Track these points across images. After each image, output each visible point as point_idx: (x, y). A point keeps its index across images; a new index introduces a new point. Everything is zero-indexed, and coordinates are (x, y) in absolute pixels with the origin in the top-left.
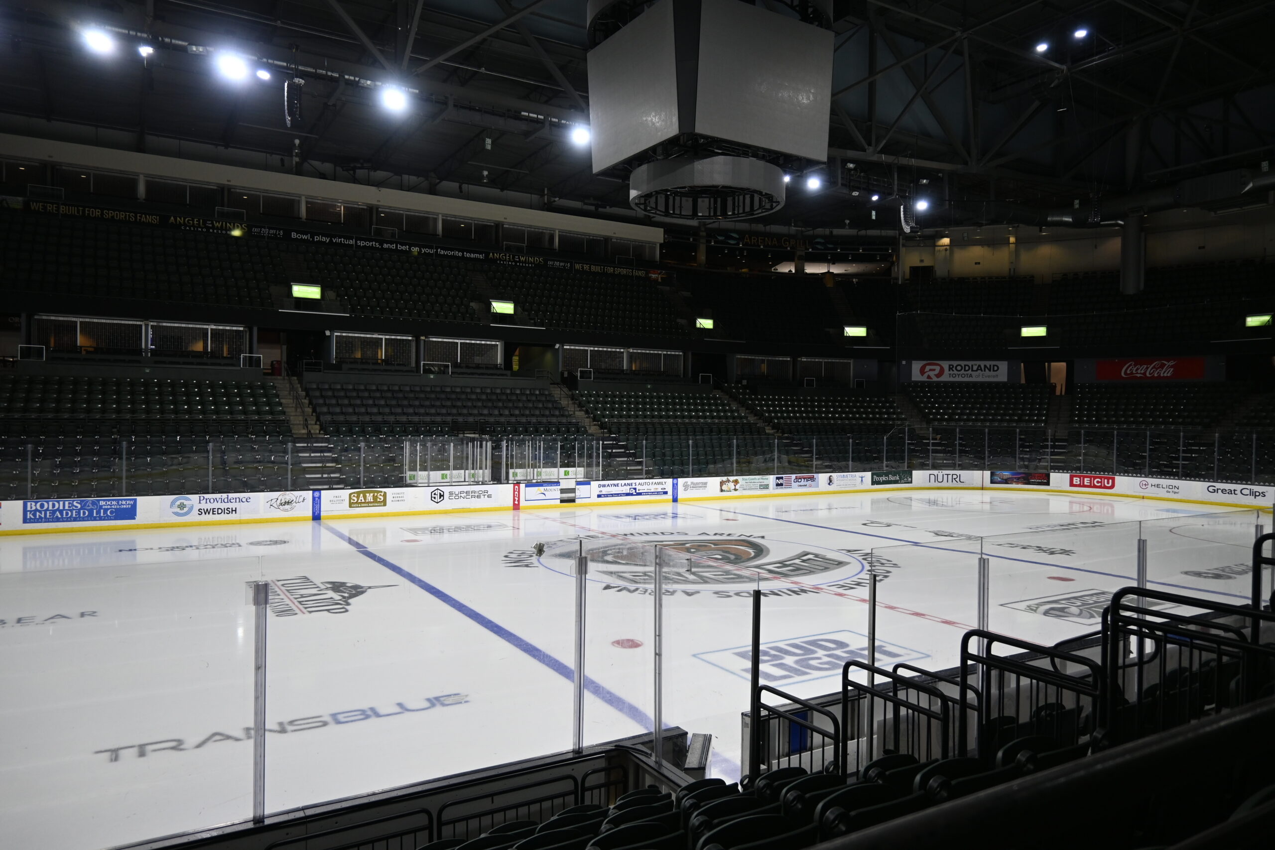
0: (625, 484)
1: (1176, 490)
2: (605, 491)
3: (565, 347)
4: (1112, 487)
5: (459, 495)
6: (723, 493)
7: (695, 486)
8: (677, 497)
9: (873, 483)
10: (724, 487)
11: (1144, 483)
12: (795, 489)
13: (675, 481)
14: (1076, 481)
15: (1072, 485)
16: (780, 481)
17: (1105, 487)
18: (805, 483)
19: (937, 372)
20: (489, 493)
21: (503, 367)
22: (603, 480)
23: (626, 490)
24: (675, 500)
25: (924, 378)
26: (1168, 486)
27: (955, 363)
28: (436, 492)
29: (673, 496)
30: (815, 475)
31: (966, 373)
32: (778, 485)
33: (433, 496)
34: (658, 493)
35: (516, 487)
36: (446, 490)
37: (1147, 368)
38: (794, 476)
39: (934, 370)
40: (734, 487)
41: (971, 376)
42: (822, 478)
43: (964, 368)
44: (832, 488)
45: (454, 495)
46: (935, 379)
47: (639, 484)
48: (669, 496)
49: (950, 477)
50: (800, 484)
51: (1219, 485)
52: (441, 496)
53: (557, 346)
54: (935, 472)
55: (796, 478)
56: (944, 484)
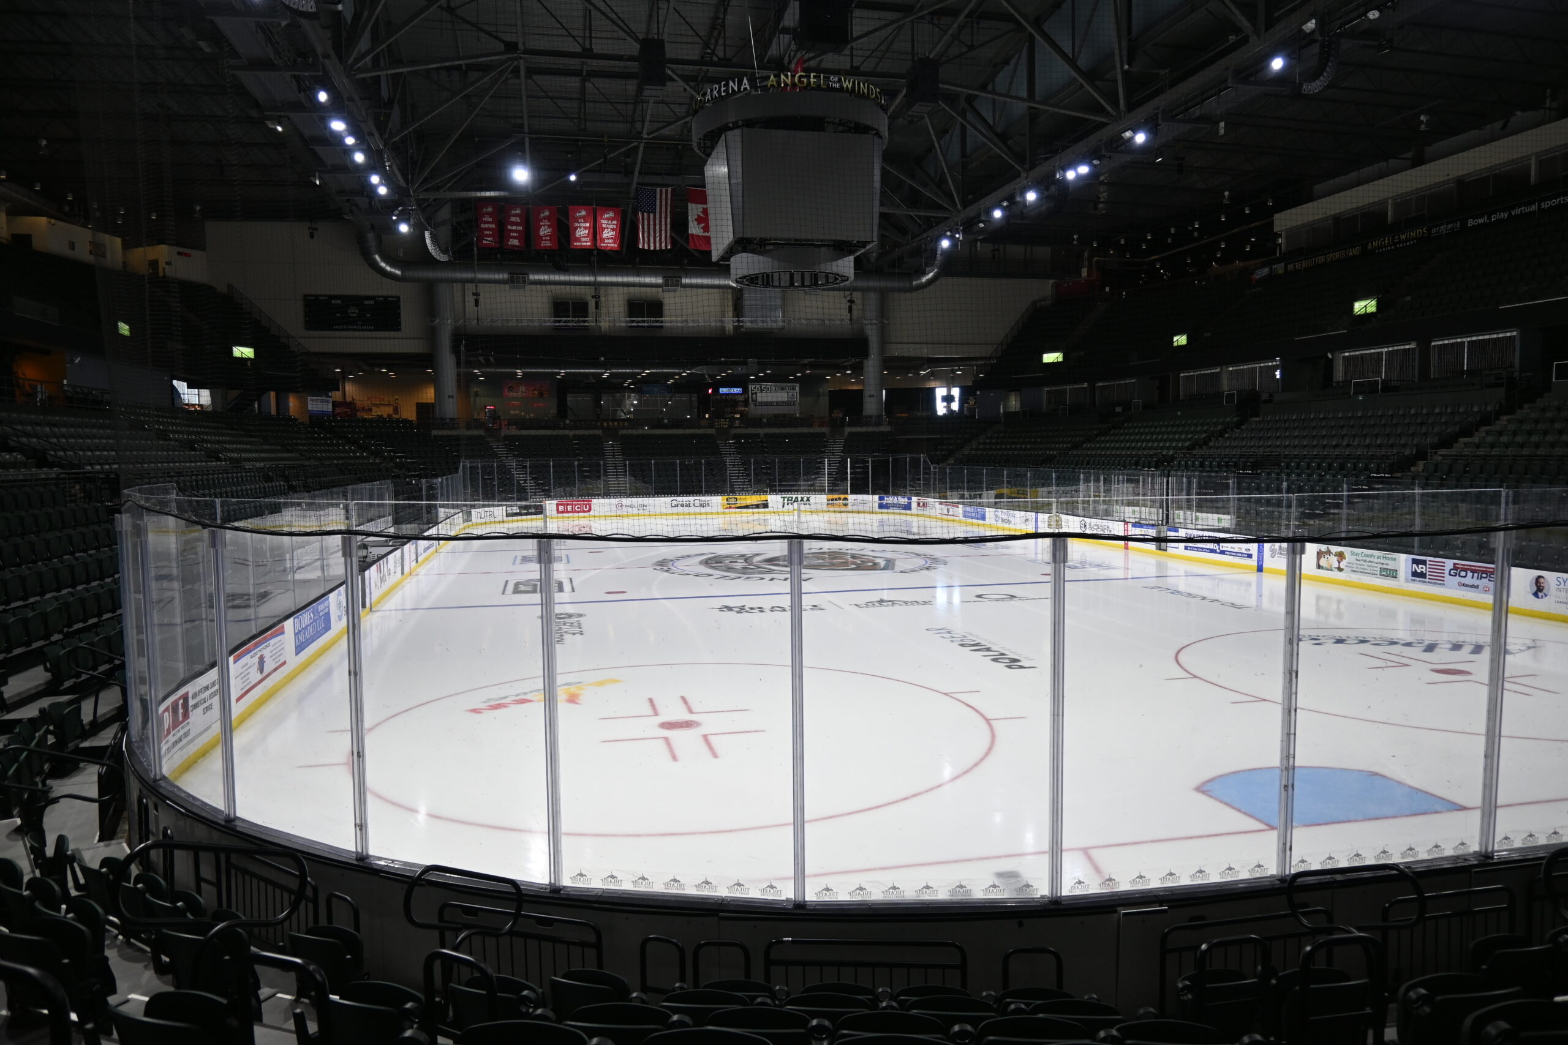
6: (1320, 571)
10: (1323, 562)
12: (1451, 589)
13: (1261, 546)
16: (1420, 569)
18: (1475, 582)
24: (1260, 569)
32: (1415, 574)
34: (1242, 555)
38: (1449, 563)
40: (1336, 565)
44: (1540, 605)
48: (1253, 562)
50: (1463, 580)
55: (1455, 567)
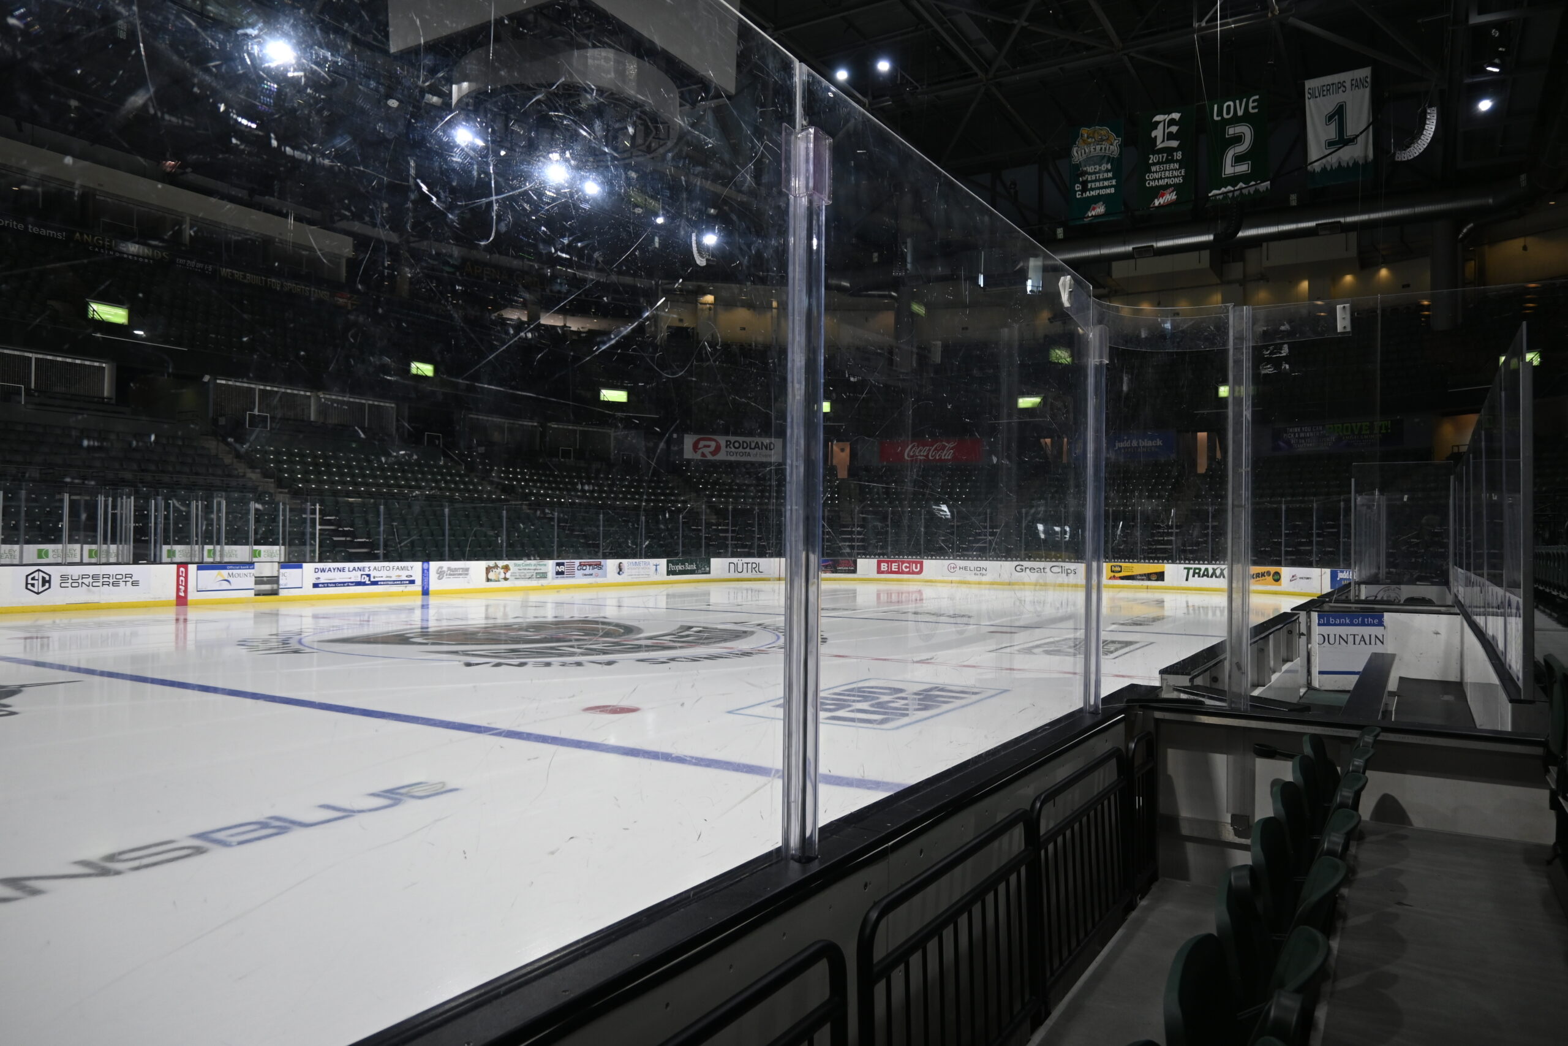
0: (354, 569)
1: (984, 572)
2: (324, 578)
3: (218, 381)
4: (921, 571)
5: (80, 581)
6: (490, 583)
7: (453, 573)
8: (428, 589)
9: (669, 573)
10: (491, 575)
11: (952, 565)
12: (579, 579)
13: (426, 565)
14: (884, 566)
15: (879, 571)
16: (561, 568)
17: (914, 573)
18: (591, 572)
19: (712, 449)
20: (134, 579)
21: (113, 401)
22: (321, 561)
23: (356, 576)
24: (425, 592)
25: (698, 457)
26: (976, 569)
27: (732, 439)
28: (36, 575)
29: (423, 587)
30: (603, 561)
31: (744, 451)
32: (558, 573)
33: (30, 581)
34: (401, 582)
35: (182, 569)
36: (55, 572)
37: (930, 450)
38: (577, 562)
39: (709, 446)
40: (502, 575)
41: (749, 454)
42: (611, 564)
43: (741, 445)
44: (622, 578)
45: (70, 581)
46: (710, 457)
47: (375, 568)
48: (418, 587)
49: (750, 565)
50: (584, 572)
51: (1026, 564)
52: (44, 581)
53: (207, 378)
54: (735, 560)
55: (580, 565)
56: (744, 575)
